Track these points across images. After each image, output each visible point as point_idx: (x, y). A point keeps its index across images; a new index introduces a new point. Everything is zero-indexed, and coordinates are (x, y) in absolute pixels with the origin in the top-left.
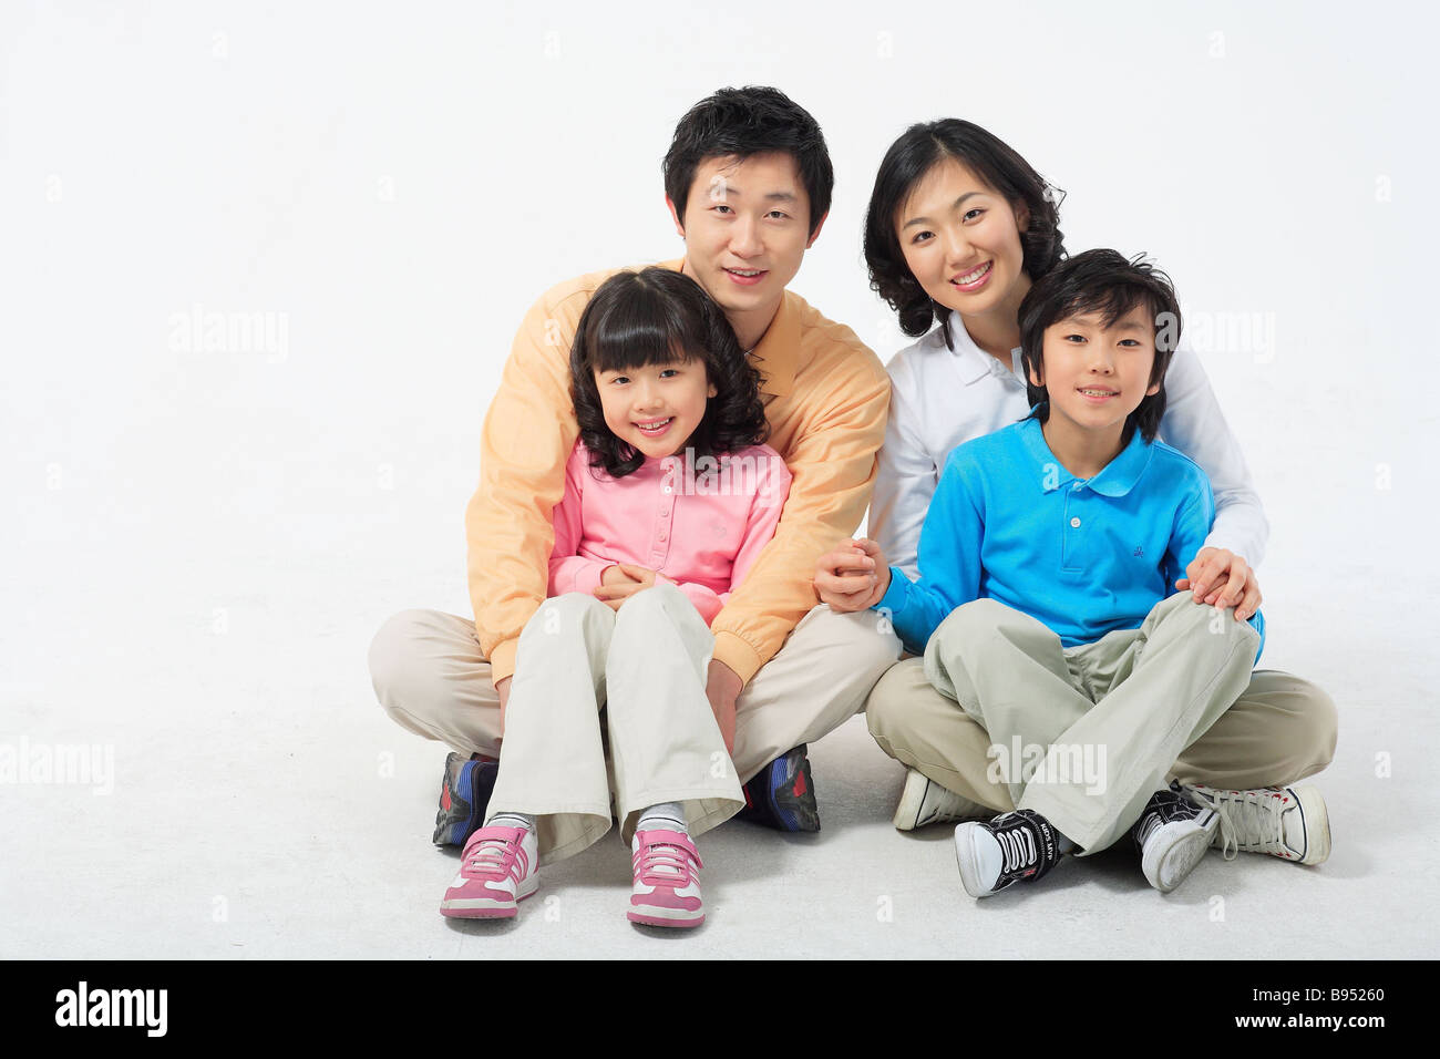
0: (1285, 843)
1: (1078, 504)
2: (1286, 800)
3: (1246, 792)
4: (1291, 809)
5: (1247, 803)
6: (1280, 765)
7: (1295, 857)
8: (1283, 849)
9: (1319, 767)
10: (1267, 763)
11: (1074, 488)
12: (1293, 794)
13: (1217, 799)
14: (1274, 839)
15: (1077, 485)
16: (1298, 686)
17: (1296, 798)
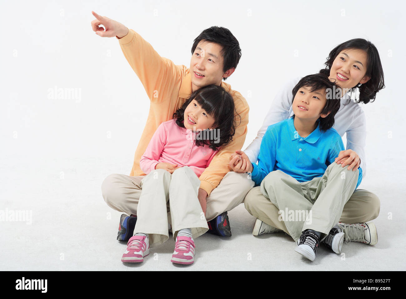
1: (301, 145)
2: (365, 226)
3: (353, 224)
4: (366, 229)
5: (354, 228)
6: (363, 216)
8: (364, 241)
9: (375, 217)
11: (300, 141)
12: (367, 225)
13: (345, 227)
15: (301, 139)
16: (370, 194)
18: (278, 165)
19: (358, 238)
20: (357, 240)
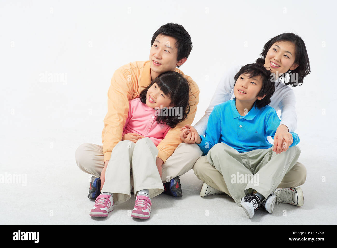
0: (293, 201)
1: (241, 122)
2: (293, 191)
3: (284, 189)
4: (295, 193)
5: (284, 191)
6: (292, 182)
7: (295, 204)
8: (293, 203)
9: (302, 183)
10: (289, 182)
11: (240, 119)
12: (295, 189)
13: (277, 190)
14: (290, 200)
15: (241, 118)
16: (298, 164)
17: (296, 190)
18: (223, 138)
19: (288, 200)
20: (286, 202)
